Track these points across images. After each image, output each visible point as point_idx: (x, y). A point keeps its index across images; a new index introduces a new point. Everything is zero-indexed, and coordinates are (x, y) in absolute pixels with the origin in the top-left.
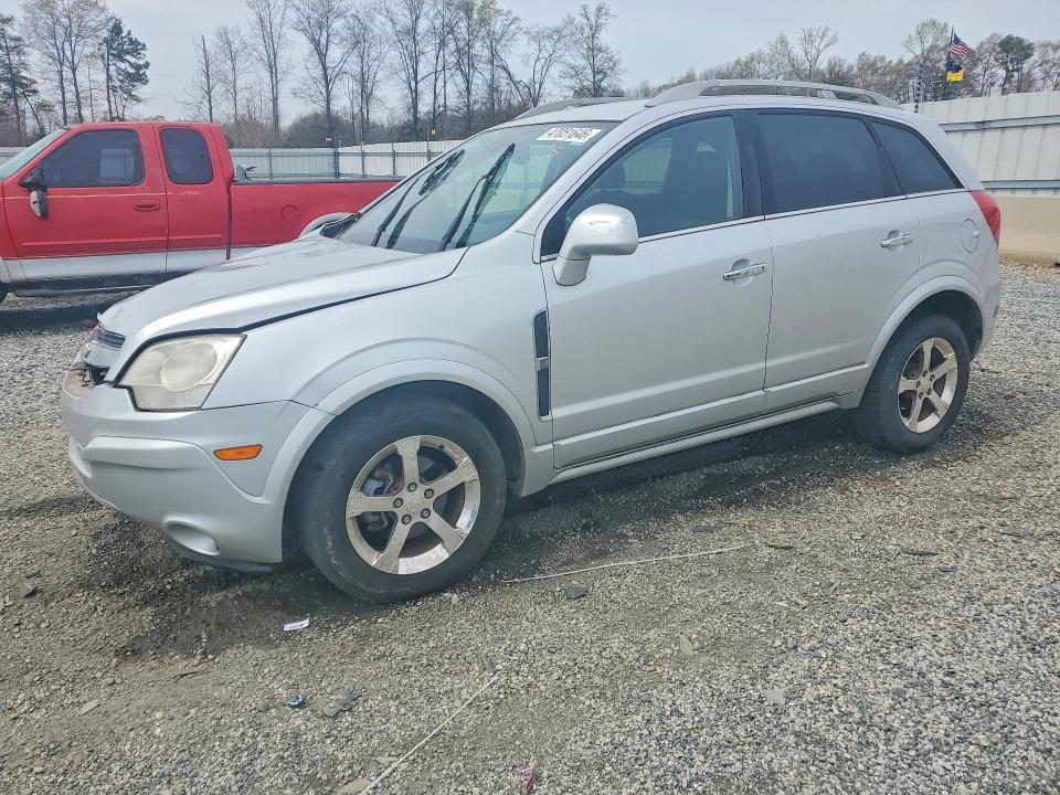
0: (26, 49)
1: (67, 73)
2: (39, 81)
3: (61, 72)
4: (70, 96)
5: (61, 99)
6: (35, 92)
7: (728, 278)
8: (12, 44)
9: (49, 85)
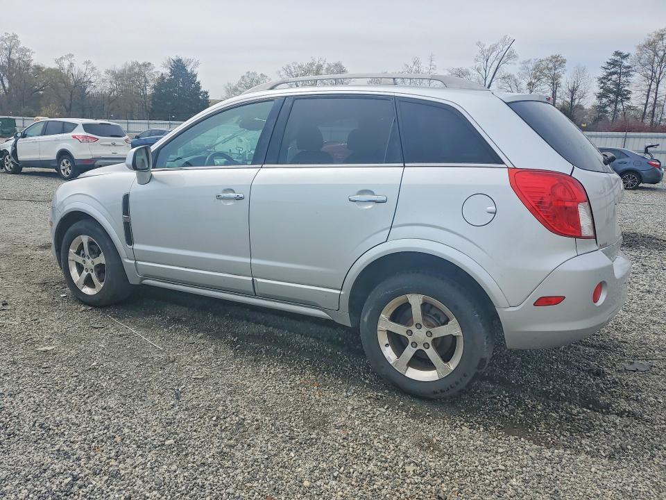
0: (631, 73)
1: (653, 86)
2: (633, 92)
3: (650, 86)
4: (651, 100)
5: (645, 102)
6: (628, 99)
7: (218, 197)
8: (624, 70)
9: (639, 93)
